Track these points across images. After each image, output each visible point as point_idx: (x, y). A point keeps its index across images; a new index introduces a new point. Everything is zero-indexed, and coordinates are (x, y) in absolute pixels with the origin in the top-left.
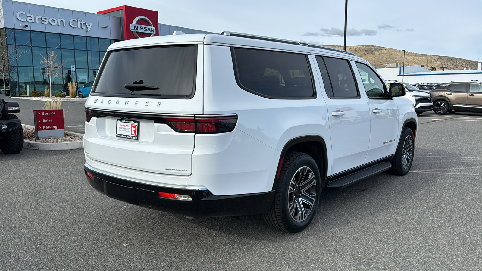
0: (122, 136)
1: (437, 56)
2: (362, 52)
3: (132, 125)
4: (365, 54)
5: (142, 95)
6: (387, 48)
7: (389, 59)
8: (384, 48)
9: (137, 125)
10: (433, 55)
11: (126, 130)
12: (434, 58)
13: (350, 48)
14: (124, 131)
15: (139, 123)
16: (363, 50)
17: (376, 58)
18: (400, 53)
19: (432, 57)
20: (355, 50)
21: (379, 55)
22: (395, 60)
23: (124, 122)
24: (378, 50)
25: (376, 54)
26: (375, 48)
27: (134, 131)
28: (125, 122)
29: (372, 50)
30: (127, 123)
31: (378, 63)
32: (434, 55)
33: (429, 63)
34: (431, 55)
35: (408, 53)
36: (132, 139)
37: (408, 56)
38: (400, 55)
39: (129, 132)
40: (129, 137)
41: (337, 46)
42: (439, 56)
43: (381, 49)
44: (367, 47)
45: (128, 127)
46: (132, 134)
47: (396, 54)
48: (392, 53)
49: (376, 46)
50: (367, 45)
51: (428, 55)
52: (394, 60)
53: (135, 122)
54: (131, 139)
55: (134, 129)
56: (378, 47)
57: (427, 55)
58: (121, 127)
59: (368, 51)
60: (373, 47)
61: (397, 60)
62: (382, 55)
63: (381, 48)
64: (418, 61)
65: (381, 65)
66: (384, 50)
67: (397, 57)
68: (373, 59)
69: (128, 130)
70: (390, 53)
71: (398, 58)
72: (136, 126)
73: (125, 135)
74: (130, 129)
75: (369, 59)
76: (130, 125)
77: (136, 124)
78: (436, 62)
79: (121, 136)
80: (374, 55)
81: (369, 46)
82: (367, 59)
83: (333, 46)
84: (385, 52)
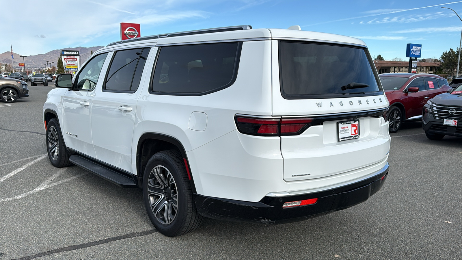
0: (345, 139)
3: (352, 125)
9: (357, 124)
11: (346, 132)
14: (344, 133)
15: (359, 121)
23: (345, 124)
27: (354, 130)
28: (347, 124)
30: (349, 123)
36: (356, 138)
39: (349, 132)
40: (352, 138)
45: (347, 128)
46: (352, 135)
53: (356, 121)
54: (354, 139)
55: (355, 128)
58: (342, 129)
69: (347, 132)
72: (357, 125)
73: (348, 137)
74: (350, 130)
76: (349, 126)
77: (357, 122)
79: (344, 139)
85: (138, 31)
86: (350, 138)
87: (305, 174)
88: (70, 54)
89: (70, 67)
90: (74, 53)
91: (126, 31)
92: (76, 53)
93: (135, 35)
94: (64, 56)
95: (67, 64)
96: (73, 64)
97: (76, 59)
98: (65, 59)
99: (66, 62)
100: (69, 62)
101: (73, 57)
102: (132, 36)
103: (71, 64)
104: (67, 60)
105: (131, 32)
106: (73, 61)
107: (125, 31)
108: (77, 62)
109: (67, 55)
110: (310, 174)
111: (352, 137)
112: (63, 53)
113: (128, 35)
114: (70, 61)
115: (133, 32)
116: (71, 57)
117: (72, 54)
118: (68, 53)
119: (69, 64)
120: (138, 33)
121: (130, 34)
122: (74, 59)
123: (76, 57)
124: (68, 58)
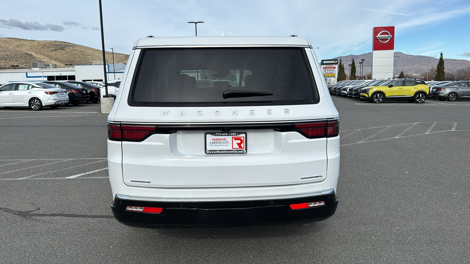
0: (217, 152)
1: (125, 55)
2: (51, 47)
3: (233, 137)
4: (56, 50)
5: (240, 102)
6: (78, 45)
7: (81, 56)
8: (75, 45)
9: (244, 137)
10: (122, 54)
12: (123, 56)
13: (38, 43)
15: (246, 133)
16: (53, 45)
17: (68, 54)
18: (91, 51)
19: (121, 55)
20: (44, 45)
21: (70, 52)
22: (88, 57)
23: (219, 135)
24: (69, 46)
25: (67, 50)
26: (65, 44)
27: (238, 144)
29: (62, 46)
30: (226, 135)
31: (71, 59)
32: (124, 54)
33: (119, 61)
34: (120, 54)
35: (99, 51)
36: (238, 153)
37: (100, 53)
38: (92, 52)
41: (23, 39)
42: (128, 55)
43: (72, 46)
44: (57, 43)
45: (224, 141)
46: (233, 148)
47: (87, 51)
48: (83, 50)
49: (66, 42)
50: (57, 41)
51: (118, 53)
52: (86, 57)
53: (240, 133)
54: (234, 153)
56: (68, 43)
57: (116, 53)
58: (214, 141)
59: (58, 47)
60: (63, 43)
61: (89, 57)
62: (73, 51)
63: (71, 44)
64: (110, 59)
65: (74, 61)
66: (75, 46)
67: (89, 54)
68: (66, 55)
70: (81, 50)
71: (90, 56)
72: (242, 138)
74: (230, 142)
75: (61, 55)
78: (126, 60)
79: (215, 152)
80: (65, 51)
81: (59, 41)
82: (59, 55)
83: (18, 39)
84: (76, 48)
85: (391, 35)
86: (227, 152)
87: (144, 181)
88: (329, 63)
89: (328, 75)
90: (333, 62)
91: (379, 36)
92: (335, 62)
93: (388, 39)
94: (324, 65)
95: (326, 73)
96: (331, 72)
97: (335, 68)
98: (324, 68)
99: (325, 71)
100: (327, 71)
101: (331, 66)
102: (385, 40)
103: (329, 73)
104: (326, 69)
105: (384, 36)
106: (332, 70)
107: (377, 35)
108: (335, 71)
109: (326, 64)
110: (150, 182)
111: (232, 150)
112: (323, 63)
113: (380, 39)
114: (329, 70)
115: (386, 36)
116: (330, 66)
117: (331, 62)
118: (328, 62)
119: (327, 73)
120: (391, 36)
121: (383, 38)
122: (333, 67)
123: (334, 66)
124: (327, 67)
